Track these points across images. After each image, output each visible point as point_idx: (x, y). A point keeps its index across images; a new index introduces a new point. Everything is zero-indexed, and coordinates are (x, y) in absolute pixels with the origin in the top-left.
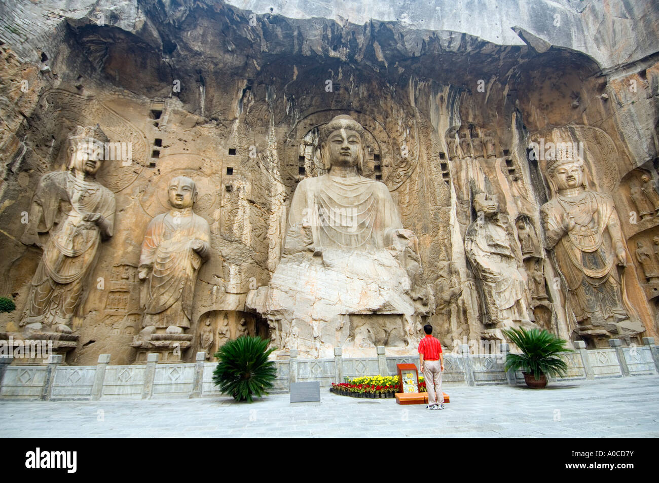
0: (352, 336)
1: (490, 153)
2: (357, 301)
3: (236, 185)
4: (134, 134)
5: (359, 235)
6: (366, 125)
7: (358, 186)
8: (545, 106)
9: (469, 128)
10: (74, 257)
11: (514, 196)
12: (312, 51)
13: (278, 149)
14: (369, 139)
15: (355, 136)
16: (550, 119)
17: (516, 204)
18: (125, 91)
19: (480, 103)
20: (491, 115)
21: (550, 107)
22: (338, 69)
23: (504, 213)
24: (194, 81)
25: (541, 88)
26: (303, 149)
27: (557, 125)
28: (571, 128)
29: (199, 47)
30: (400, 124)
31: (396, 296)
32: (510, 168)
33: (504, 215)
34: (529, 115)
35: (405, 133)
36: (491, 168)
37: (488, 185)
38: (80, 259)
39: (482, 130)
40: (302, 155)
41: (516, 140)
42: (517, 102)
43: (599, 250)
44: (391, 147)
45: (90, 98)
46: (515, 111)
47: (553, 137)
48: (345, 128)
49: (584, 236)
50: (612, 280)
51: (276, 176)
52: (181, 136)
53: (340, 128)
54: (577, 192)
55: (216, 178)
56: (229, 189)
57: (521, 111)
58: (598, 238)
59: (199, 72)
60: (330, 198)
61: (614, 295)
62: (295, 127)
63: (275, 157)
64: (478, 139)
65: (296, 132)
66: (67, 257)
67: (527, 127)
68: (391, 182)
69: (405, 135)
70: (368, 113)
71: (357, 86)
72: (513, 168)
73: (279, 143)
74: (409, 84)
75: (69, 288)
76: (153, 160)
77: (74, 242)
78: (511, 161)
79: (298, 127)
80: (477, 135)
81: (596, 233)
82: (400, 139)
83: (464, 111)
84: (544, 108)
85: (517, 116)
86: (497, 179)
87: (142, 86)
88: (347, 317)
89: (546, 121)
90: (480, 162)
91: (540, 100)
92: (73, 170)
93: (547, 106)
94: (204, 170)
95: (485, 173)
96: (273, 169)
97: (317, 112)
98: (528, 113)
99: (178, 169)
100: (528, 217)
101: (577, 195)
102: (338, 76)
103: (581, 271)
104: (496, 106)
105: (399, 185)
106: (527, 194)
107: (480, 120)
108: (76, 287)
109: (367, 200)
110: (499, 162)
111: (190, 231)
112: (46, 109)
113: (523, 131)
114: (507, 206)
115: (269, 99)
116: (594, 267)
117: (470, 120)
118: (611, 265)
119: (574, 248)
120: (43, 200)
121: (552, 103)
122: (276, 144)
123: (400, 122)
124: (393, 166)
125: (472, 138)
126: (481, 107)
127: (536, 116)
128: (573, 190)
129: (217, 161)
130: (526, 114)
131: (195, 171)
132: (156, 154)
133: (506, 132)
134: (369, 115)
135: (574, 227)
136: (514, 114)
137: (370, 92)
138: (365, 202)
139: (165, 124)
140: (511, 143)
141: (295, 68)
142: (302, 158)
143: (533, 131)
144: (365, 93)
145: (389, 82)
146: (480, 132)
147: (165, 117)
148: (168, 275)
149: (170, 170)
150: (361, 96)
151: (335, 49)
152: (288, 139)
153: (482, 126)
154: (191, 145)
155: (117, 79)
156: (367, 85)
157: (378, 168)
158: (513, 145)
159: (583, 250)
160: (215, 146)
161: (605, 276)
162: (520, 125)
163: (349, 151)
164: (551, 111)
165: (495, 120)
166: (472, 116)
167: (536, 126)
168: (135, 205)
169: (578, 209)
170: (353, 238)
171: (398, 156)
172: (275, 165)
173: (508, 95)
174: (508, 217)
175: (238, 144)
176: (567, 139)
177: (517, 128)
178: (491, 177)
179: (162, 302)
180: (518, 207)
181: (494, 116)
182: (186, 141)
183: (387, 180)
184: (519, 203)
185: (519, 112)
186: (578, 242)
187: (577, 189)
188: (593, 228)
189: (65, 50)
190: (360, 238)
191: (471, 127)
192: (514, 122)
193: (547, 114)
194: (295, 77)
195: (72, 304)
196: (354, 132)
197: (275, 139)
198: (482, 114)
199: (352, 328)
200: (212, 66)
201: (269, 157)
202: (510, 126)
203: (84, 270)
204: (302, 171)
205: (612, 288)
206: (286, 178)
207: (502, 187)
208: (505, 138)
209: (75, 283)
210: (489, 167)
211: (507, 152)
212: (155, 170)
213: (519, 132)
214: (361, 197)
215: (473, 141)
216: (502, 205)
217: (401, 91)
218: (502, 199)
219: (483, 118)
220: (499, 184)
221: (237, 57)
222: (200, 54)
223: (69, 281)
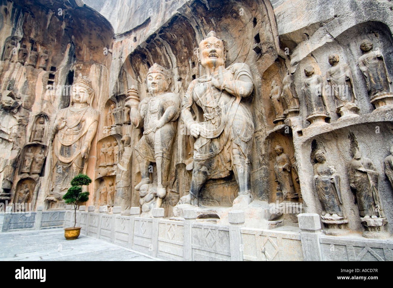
1: (41, 65)
8: (93, 48)
9: (30, 42)
11: (43, 100)
16: (94, 57)
17: (42, 106)
19: (42, 26)
20: (50, 39)
21: (96, 49)
23: (28, 109)
25: (91, 34)
27: (96, 62)
28: (101, 66)
32: (50, 80)
33: (28, 111)
34: (80, 49)
36: (34, 75)
37: (25, 87)
39: (42, 47)
41: (64, 62)
42: (73, 37)
43: (73, 145)
46: (70, 43)
47: (91, 69)
49: (67, 135)
50: (74, 165)
54: (80, 106)
57: (75, 45)
58: (76, 138)
61: (73, 175)
64: (35, 52)
67: (77, 57)
72: (52, 80)
78: (54, 75)
80: (36, 50)
81: (77, 134)
83: (27, 28)
84: (93, 49)
85: (71, 47)
86: (35, 85)
89: (91, 58)
90: (27, 69)
91: (90, 42)
93: (94, 48)
95: (27, 78)
98: (80, 47)
100: (47, 116)
101: (79, 108)
103: (57, 157)
104: (55, 34)
106: (54, 100)
107: (40, 39)
110: (43, 74)
113: (73, 58)
114: (34, 106)
116: (67, 155)
117: (32, 36)
118: (76, 156)
119: (58, 142)
121: (97, 47)
125: (32, 50)
126: (43, 30)
127: (85, 51)
128: (78, 104)
130: (78, 48)
133: (59, 54)
135: (63, 128)
136: (69, 45)
140: (59, 64)
143: (80, 61)
146: (40, 49)
153: (42, 45)
158: (60, 65)
159: (63, 144)
161: (71, 162)
162: (72, 54)
164: (96, 52)
165: (53, 43)
166: (34, 34)
167: (83, 59)
169: (74, 116)
173: (65, 29)
174: (30, 113)
176: (97, 73)
177: (69, 55)
178: (31, 82)
180: (42, 108)
181: (52, 40)
184: (45, 105)
185: (74, 45)
186: (62, 138)
187: (82, 104)
188: (76, 130)
191: (32, 42)
192: (68, 50)
193: (93, 53)
198: (43, 36)
202: (64, 52)
205: (73, 170)
207: (37, 91)
208: (57, 58)
210: (33, 75)
211: (53, 69)
213: (69, 58)
215: (31, 53)
216: (30, 103)
218: (31, 100)
219: (44, 38)
220: (35, 89)
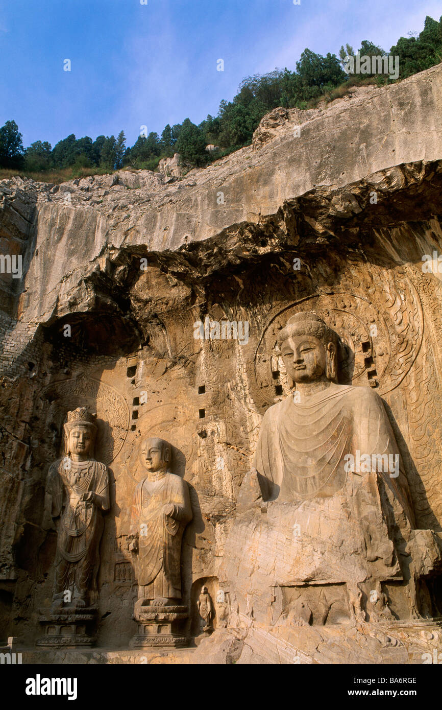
0: (285, 612)
2: (288, 568)
3: (209, 428)
4: (117, 399)
5: (317, 477)
6: (345, 307)
7: (320, 406)
10: (79, 536)
12: (240, 258)
13: (248, 370)
14: (352, 324)
15: (307, 342)
18: (106, 357)
22: (280, 260)
24: (155, 326)
26: (275, 363)
29: (147, 294)
30: (388, 290)
31: (334, 560)
35: (398, 300)
38: (83, 537)
40: (275, 370)
44: (383, 326)
45: (79, 377)
48: (292, 337)
51: (250, 406)
52: (154, 389)
53: (287, 337)
55: (191, 424)
56: (203, 435)
59: (155, 316)
60: (287, 431)
62: (263, 337)
63: (246, 382)
65: (265, 343)
66: (72, 538)
68: (389, 378)
69: (400, 304)
70: (342, 291)
71: (314, 267)
73: (248, 363)
74: (377, 238)
75: (80, 564)
76: (133, 422)
77: (76, 523)
79: (266, 336)
82: (392, 312)
87: (117, 347)
88: (279, 588)
92: (70, 454)
94: (178, 419)
96: (245, 398)
97: (281, 312)
99: (156, 425)
102: (285, 266)
105: (400, 379)
108: (83, 563)
109: (330, 424)
111: (164, 494)
112: (42, 408)
115: (227, 316)
120: (51, 489)
122: (245, 366)
123: (387, 288)
124: (389, 351)
129: (189, 405)
131: (171, 423)
132: (135, 415)
134: (344, 293)
137: (334, 266)
138: (327, 428)
139: (140, 379)
141: (236, 278)
142: (276, 375)
144: (328, 269)
145: (350, 247)
147: (140, 371)
148: (149, 545)
149: (149, 428)
150: (324, 275)
151: (264, 244)
152: (258, 355)
154: (163, 396)
155: (98, 349)
156: (324, 261)
157: (369, 361)
160: (184, 388)
163: (304, 363)
168: (124, 473)
170: (309, 482)
171: (394, 337)
172: (247, 392)
175: (206, 379)
179: (149, 573)
182: (159, 392)
183: (383, 376)
189: (49, 347)
190: (317, 480)
194: (242, 286)
195: (84, 579)
196: (304, 338)
197: (243, 360)
199: (286, 602)
200: (164, 307)
201: (240, 385)
203: (88, 547)
204: (279, 390)
206: (262, 404)
209: (82, 560)
212: (136, 432)
214: (322, 422)
217: (372, 250)
221: (182, 288)
222: (150, 300)
223: (78, 559)
